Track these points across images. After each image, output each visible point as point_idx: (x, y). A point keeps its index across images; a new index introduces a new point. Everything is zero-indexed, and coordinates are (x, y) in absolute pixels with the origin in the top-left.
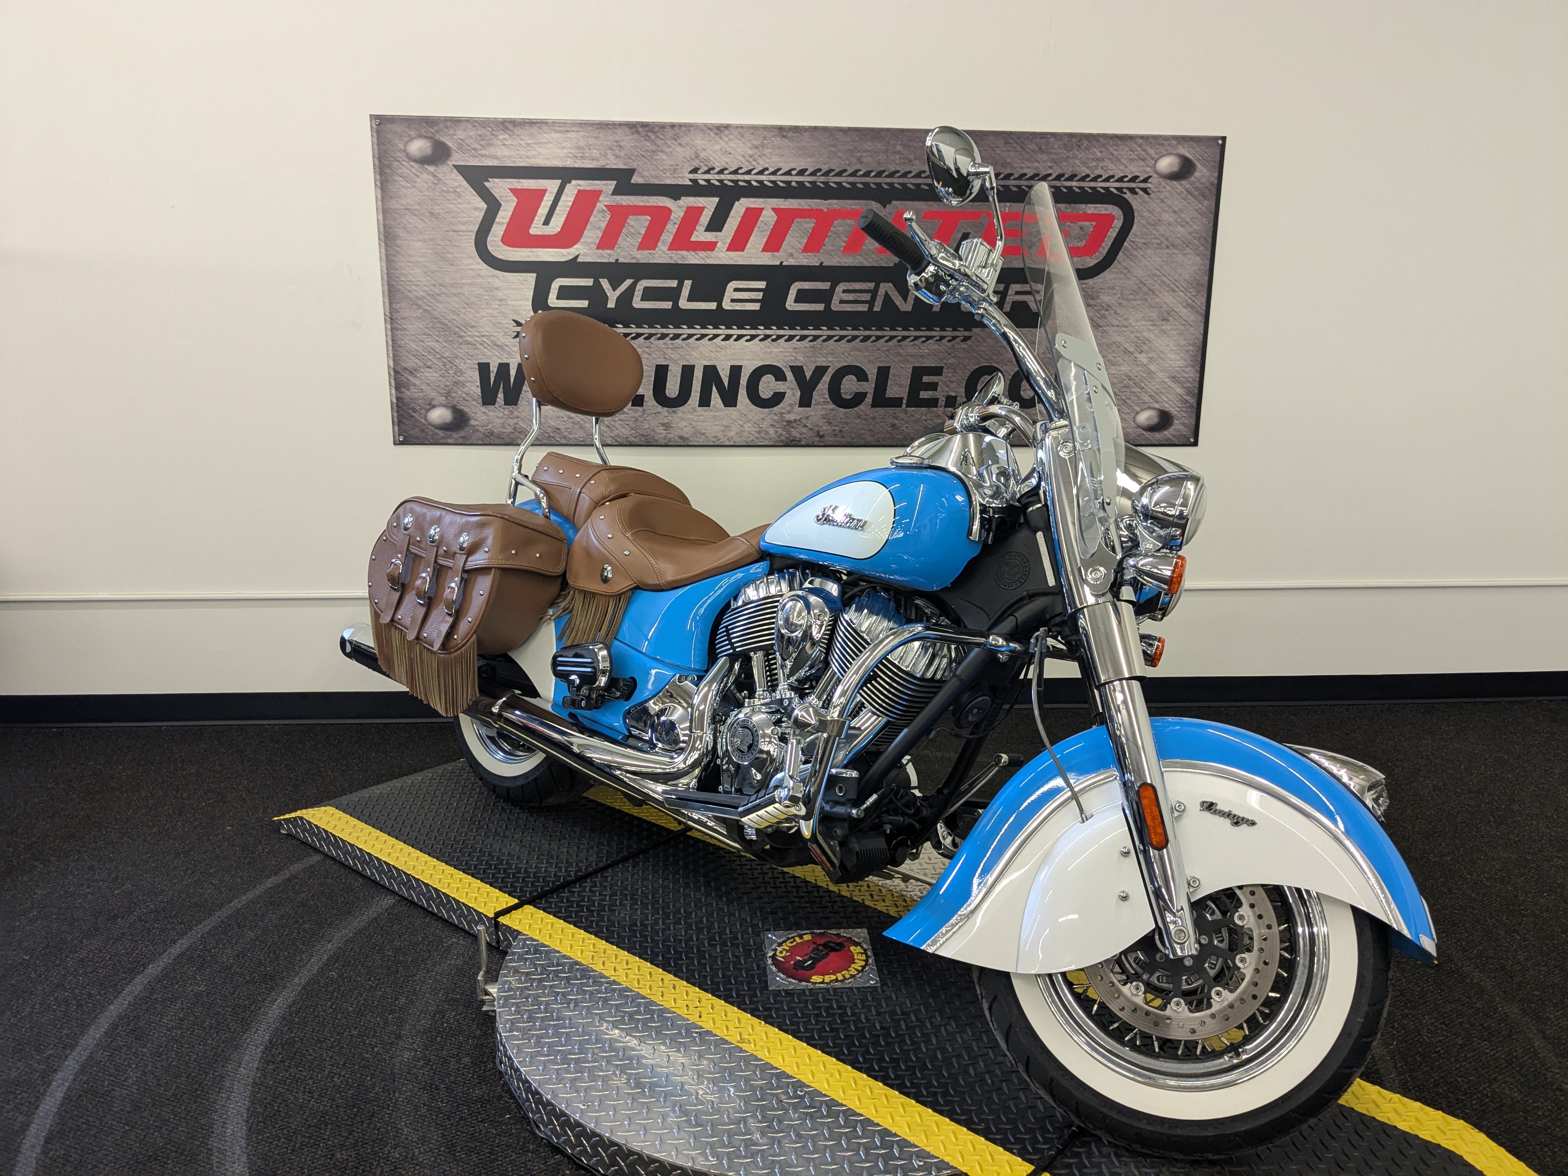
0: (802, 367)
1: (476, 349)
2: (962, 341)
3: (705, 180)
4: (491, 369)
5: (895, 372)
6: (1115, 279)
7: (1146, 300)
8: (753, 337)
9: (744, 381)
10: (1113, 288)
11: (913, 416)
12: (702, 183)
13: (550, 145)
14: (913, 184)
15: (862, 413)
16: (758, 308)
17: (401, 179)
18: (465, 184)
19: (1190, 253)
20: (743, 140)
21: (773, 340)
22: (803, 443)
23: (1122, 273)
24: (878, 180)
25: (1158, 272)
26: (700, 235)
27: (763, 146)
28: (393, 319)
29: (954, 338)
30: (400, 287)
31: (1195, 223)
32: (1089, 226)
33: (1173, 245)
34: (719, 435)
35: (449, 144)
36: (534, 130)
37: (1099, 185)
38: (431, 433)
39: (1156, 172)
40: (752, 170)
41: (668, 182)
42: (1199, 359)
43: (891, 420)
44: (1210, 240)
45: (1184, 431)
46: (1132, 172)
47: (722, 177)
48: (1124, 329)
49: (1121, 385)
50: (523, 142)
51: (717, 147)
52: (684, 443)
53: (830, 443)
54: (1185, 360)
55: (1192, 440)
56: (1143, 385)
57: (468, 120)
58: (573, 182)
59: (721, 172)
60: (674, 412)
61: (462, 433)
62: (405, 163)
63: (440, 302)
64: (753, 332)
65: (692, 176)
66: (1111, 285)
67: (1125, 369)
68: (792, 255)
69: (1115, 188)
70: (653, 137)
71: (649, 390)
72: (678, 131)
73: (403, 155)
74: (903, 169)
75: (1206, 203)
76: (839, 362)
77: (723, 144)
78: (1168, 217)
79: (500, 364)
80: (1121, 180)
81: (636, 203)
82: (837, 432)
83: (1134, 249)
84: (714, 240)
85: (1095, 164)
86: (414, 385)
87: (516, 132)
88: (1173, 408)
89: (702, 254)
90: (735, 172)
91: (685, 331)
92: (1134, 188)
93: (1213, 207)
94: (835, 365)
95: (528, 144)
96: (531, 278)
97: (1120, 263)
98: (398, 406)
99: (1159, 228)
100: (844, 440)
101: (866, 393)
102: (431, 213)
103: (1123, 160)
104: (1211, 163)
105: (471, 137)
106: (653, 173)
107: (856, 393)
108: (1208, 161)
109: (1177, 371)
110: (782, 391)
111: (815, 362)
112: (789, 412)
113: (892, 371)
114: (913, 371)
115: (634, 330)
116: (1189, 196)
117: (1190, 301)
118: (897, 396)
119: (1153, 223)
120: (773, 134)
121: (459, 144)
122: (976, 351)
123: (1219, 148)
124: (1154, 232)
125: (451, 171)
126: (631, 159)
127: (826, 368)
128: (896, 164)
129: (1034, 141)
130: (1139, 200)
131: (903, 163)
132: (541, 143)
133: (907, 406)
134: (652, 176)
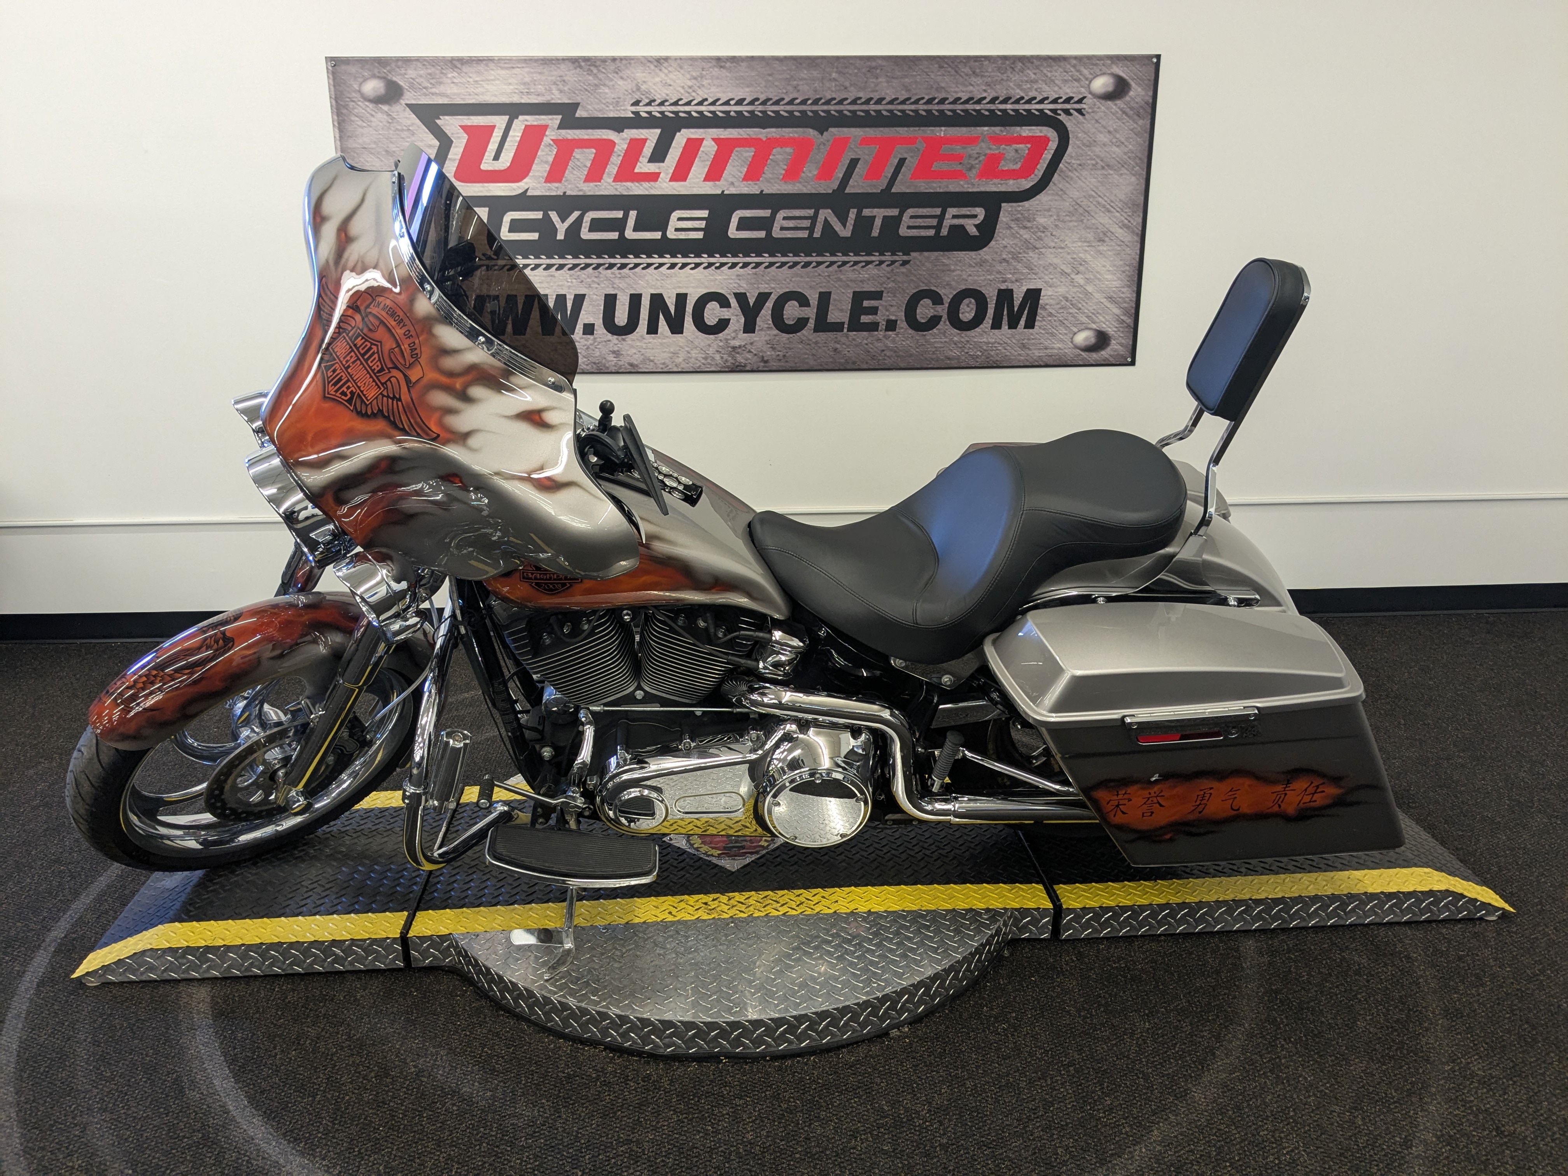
0: (745, 293)
2: (901, 265)
3: (646, 112)
5: (837, 298)
6: (1050, 200)
7: (1082, 221)
8: (697, 265)
9: (689, 308)
10: (1049, 210)
11: (854, 340)
12: (644, 115)
13: (497, 82)
14: (849, 111)
15: (804, 338)
16: (701, 237)
17: (357, 119)
18: (418, 121)
19: (1125, 174)
20: (682, 71)
21: (716, 268)
22: (748, 368)
23: (1057, 194)
24: (815, 108)
25: (1093, 193)
26: (644, 166)
27: (702, 76)
29: (893, 262)
31: (1130, 143)
32: (1024, 148)
33: (1108, 166)
34: (667, 361)
35: (401, 83)
36: (481, 68)
37: (1034, 107)
39: (1091, 93)
41: (611, 115)
42: (1136, 279)
43: (833, 344)
44: (1146, 160)
45: (1122, 350)
46: (1067, 94)
47: (663, 108)
48: (1060, 250)
49: (1059, 306)
50: (471, 80)
52: (633, 370)
53: (774, 368)
54: (1121, 280)
55: (1129, 360)
56: (1080, 306)
57: (418, 59)
58: (521, 117)
59: (662, 104)
60: (624, 340)
62: (360, 103)
64: (697, 260)
65: (634, 109)
66: (1047, 207)
67: (1062, 290)
68: (732, 183)
69: (1050, 110)
70: (595, 71)
71: (599, 318)
72: (619, 64)
73: (358, 95)
74: (839, 96)
75: (1141, 122)
76: (781, 288)
77: (663, 75)
78: (1103, 138)
80: (1055, 101)
81: (581, 137)
82: (781, 357)
83: (1070, 171)
84: (657, 171)
87: (465, 69)
88: (1110, 328)
89: (646, 185)
90: (676, 103)
91: (631, 260)
93: (1148, 126)
94: (778, 291)
95: (476, 81)
97: (1055, 184)
99: (1094, 148)
100: (788, 366)
101: (808, 319)
102: (387, 151)
103: (1057, 82)
104: (1146, 82)
105: (421, 76)
106: (596, 107)
107: (799, 319)
108: (1142, 80)
109: (1114, 291)
110: (727, 317)
111: (758, 288)
112: (734, 338)
113: (832, 296)
114: (853, 297)
115: (583, 260)
116: (1124, 116)
117: (1126, 221)
118: (839, 321)
119: (1088, 143)
120: (710, 65)
121: (410, 83)
122: (915, 276)
123: (1153, 66)
124: (1089, 153)
125: (404, 110)
126: (575, 93)
127: (769, 294)
128: (832, 91)
129: (968, 65)
130: (1074, 121)
131: (839, 90)
132: (488, 80)
133: (849, 330)
134: (595, 110)
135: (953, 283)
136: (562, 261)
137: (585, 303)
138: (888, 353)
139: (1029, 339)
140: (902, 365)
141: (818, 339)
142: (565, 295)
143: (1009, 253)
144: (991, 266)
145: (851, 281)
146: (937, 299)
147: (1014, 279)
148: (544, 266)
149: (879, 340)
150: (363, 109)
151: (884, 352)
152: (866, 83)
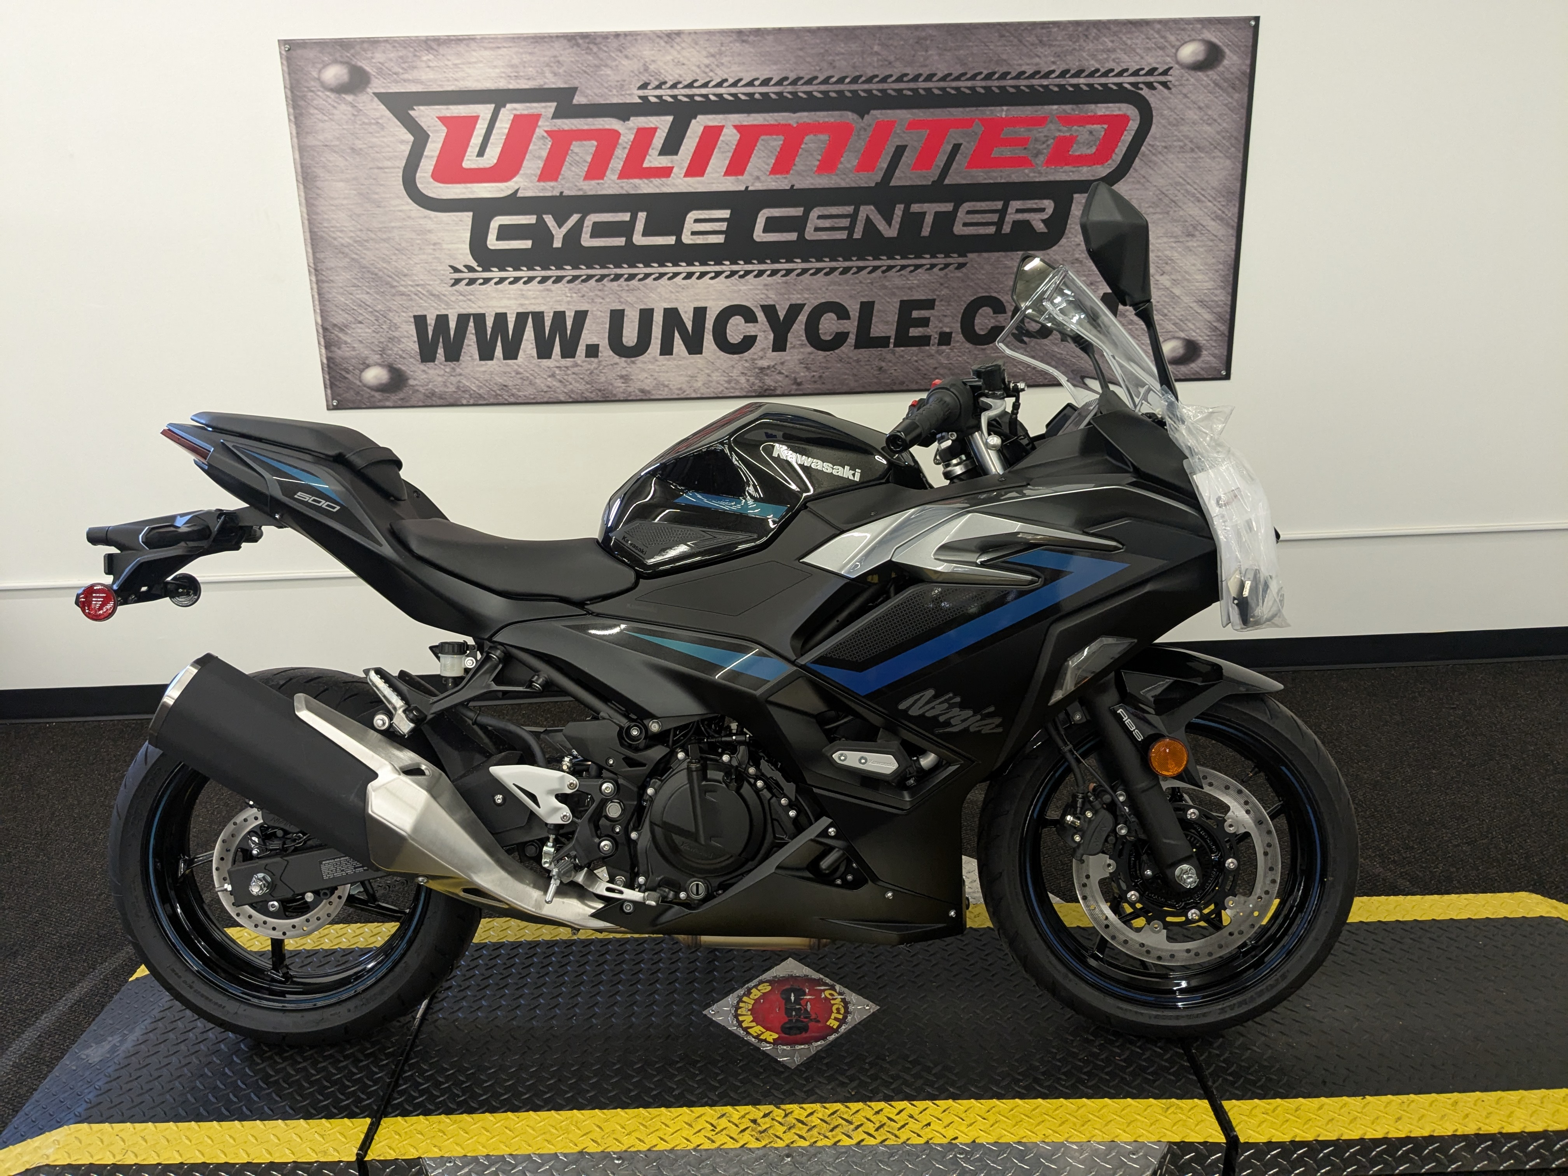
0: (774, 306)
1: (411, 300)
2: (957, 268)
3: (656, 97)
4: (429, 322)
5: (881, 308)
6: (1130, 190)
7: (1168, 213)
8: (718, 274)
9: (709, 324)
11: (902, 357)
12: (653, 100)
13: (481, 65)
14: (894, 90)
15: (844, 356)
16: (722, 241)
17: (316, 111)
18: (387, 113)
19: (1218, 157)
20: (697, 47)
21: (741, 277)
22: (778, 392)
23: (1139, 182)
24: (854, 87)
25: (1181, 180)
26: (654, 160)
27: (721, 53)
28: (317, 270)
30: (322, 233)
31: (1224, 120)
32: (1100, 129)
33: (1198, 148)
34: (684, 386)
35: (368, 69)
36: (461, 48)
37: (1111, 80)
38: (367, 395)
39: (1178, 63)
40: (709, 82)
41: (615, 100)
42: (1231, 279)
43: (876, 363)
44: (1242, 140)
45: (1215, 363)
46: (1150, 64)
47: (675, 92)
50: (449, 63)
51: (669, 58)
52: (645, 397)
53: (809, 391)
54: (1214, 281)
55: (1224, 373)
56: (1166, 311)
57: (387, 40)
58: (509, 106)
59: (674, 86)
60: (633, 362)
61: (401, 395)
62: (319, 93)
63: (368, 249)
64: (718, 268)
65: (641, 93)
68: (758, 178)
69: (1130, 84)
70: (595, 49)
71: (604, 338)
72: (623, 41)
73: (317, 84)
74: (882, 73)
75: (1237, 96)
76: (816, 298)
77: (675, 53)
78: (1192, 115)
79: (438, 316)
80: (1136, 73)
81: (580, 127)
82: (817, 378)
83: (1154, 154)
84: (670, 165)
86: (346, 343)
87: (442, 50)
88: (1201, 337)
89: (657, 181)
90: (690, 86)
91: (641, 270)
92: (1152, 83)
93: (1245, 101)
94: (812, 302)
95: (456, 65)
96: (467, 218)
97: (1136, 171)
98: (329, 367)
99: (1182, 128)
100: (824, 388)
101: (848, 333)
102: (352, 149)
103: (1138, 50)
104: (1242, 49)
105: (391, 60)
106: (597, 91)
107: (837, 333)
108: (1239, 47)
109: (1206, 294)
110: (753, 334)
111: (788, 299)
112: (762, 358)
113: (876, 307)
114: (900, 306)
115: (584, 271)
116: (1217, 88)
117: (1220, 212)
118: (883, 335)
119: (1175, 122)
120: (731, 39)
121: (378, 68)
122: (972, 280)
123: (1251, 30)
124: (1176, 133)
125: (372, 100)
126: (571, 76)
127: (802, 306)
128: (874, 67)
129: (1034, 32)
130: (1159, 96)
131: (882, 66)
132: (470, 63)
133: (896, 345)
134: (596, 95)
136: (560, 273)
137: (587, 321)
138: (942, 371)
141: (861, 356)
142: (564, 312)
145: (898, 288)
146: (998, 307)
148: (539, 279)
149: (931, 356)
150: (323, 99)
151: (938, 370)
152: (914, 56)
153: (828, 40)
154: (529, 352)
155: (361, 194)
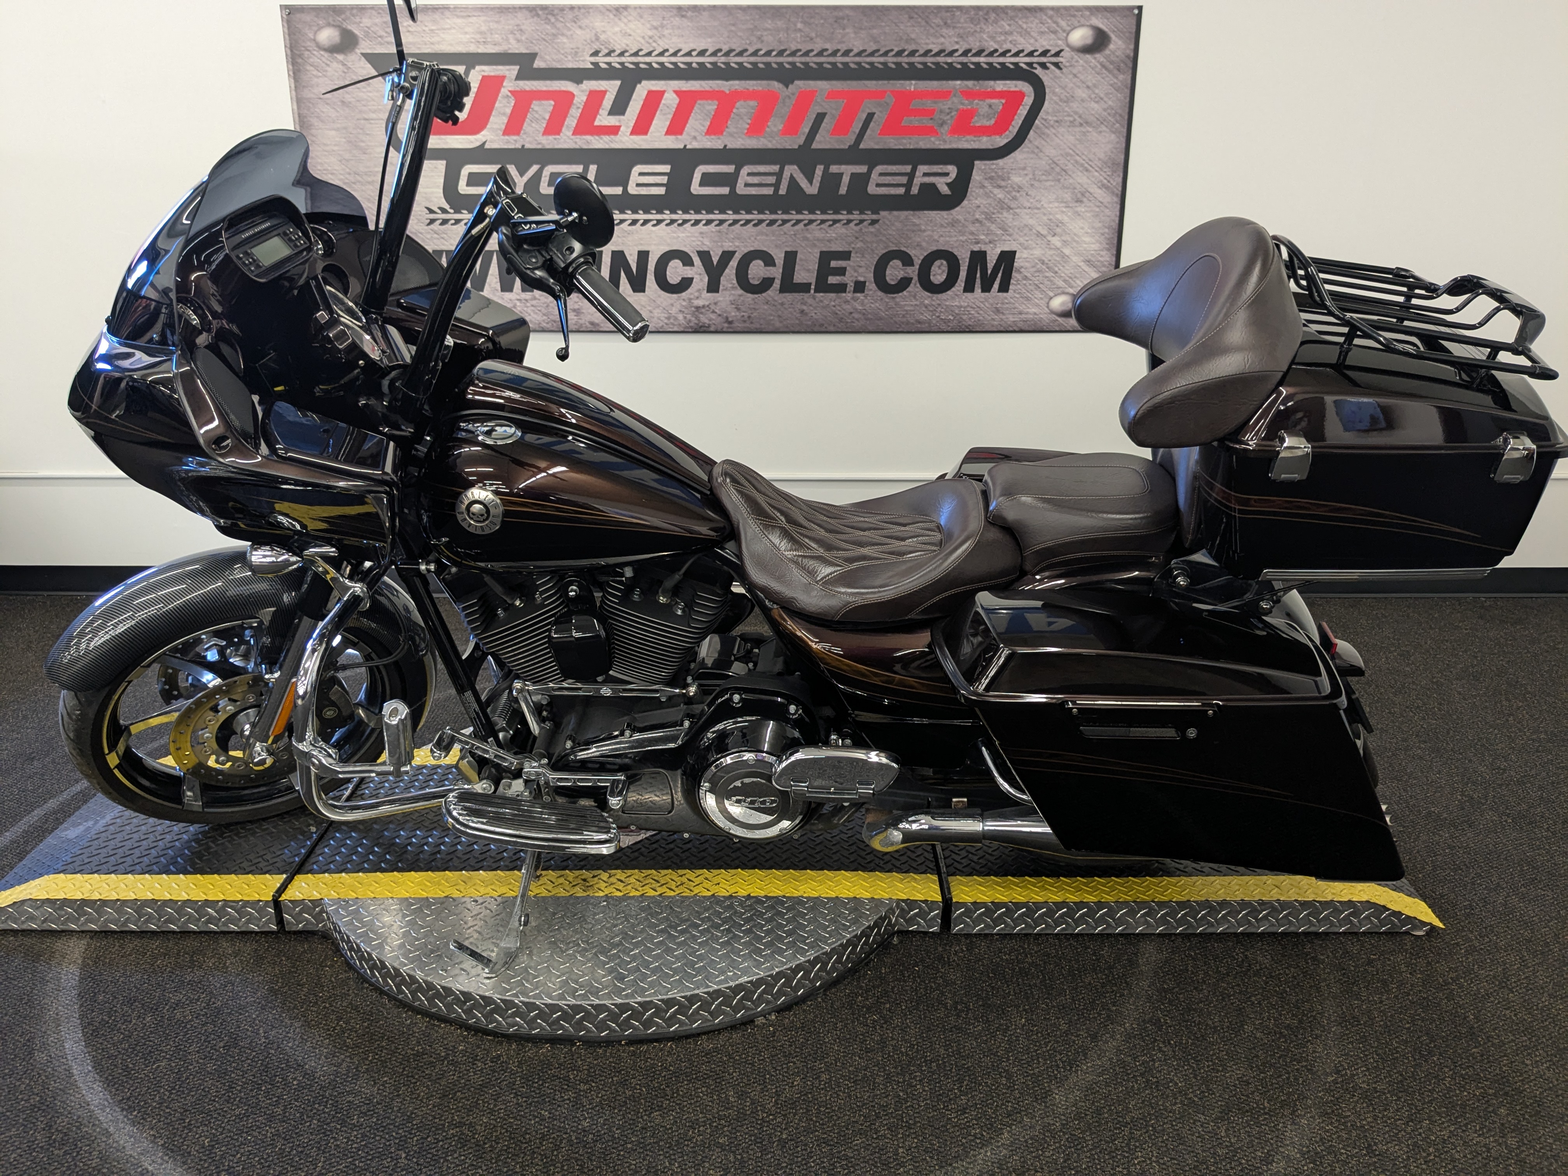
0: (709, 251)
2: (870, 224)
3: (606, 63)
5: (803, 257)
6: (1026, 159)
7: (1059, 180)
8: (659, 222)
9: (651, 267)
10: (1024, 169)
11: (821, 301)
12: (603, 66)
13: (453, 31)
14: (815, 63)
15: (770, 299)
16: (663, 193)
17: (312, 68)
18: (373, 71)
19: (1105, 131)
20: (642, 20)
21: (679, 225)
22: (712, 329)
23: (1033, 152)
24: (780, 59)
25: (1071, 151)
26: (603, 119)
27: (662, 26)
29: (861, 221)
31: (1110, 99)
32: (998, 104)
33: (1087, 123)
35: (356, 32)
36: (437, 16)
37: (1008, 60)
39: (1068, 46)
41: (570, 66)
42: (1115, 242)
43: (799, 306)
44: (1126, 117)
46: (1043, 46)
47: (623, 59)
48: (1036, 211)
49: (1034, 269)
50: (427, 29)
51: (617, 29)
53: (739, 329)
54: (1101, 243)
56: (1056, 269)
57: (372, 8)
58: (478, 68)
59: (622, 54)
62: (315, 52)
64: (659, 217)
65: (593, 59)
66: (1022, 166)
67: (1037, 252)
68: (695, 138)
69: (1026, 64)
70: (553, 20)
72: (577, 13)
73: (312, 44)
74: (805, 48)
75: (1121, 77)
76: (746, 246)
77: (623, 25)
78: (1081, 93)
80: (1031, 54)
81: (539, 88)
82: (746, 318)
83: (1046, 127)
84: (617, 124)
85: (1003, 38)
87: (421, 17)
89: (606, 138)
90: (636, 54)
93: (1129, 81)
94: (742, 249)
95: (432, 30)
96: (440, 165)
97: (1031, 142)
99: (1071, 104)
100: (753, 327)
101: (774, 279)
102: (343, 102)
103: (1032, 34)
104: (1127, 35)
105: (376, 25)
106: (555, 57)
107: (764, 279)
108: (1123, 33)
109: (1092, 255)
110: (690, 276)
111: (722, 246)
112: (697, 298)
113: (799, 256)
114: (820, 256)
116: (1104, 71)
117: (1105, 181)
118: (805, 281)
119: (1065, 99)
120: (671, 14)
121: (365, 32)
122: (884, 235)
123: (1135, 18)
124: (1067, 109)
125: (360, 60)
126: (532, 43)
127: (733, 253)
128: (798, 42)
129: (939, 15)
130: (1051, 76)
131: (804, 41)
132: (444, 29)
133: (816, 291)
134: (554, 61)
135: (924, 244)
138: (856, 316)
139: (1003, 303)
140: (871, 328)
141: (785, 300)
143: (983, 213)
144: (964, 226)
146: (907, 260)
147: (987, 240)
149: (847, 302)
150: (318, 58)
151: (853, 315)
152: (833, 33)
153: (757, 17)
154: (493, 285)
155: (350, 142)
